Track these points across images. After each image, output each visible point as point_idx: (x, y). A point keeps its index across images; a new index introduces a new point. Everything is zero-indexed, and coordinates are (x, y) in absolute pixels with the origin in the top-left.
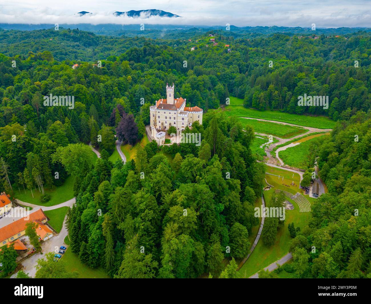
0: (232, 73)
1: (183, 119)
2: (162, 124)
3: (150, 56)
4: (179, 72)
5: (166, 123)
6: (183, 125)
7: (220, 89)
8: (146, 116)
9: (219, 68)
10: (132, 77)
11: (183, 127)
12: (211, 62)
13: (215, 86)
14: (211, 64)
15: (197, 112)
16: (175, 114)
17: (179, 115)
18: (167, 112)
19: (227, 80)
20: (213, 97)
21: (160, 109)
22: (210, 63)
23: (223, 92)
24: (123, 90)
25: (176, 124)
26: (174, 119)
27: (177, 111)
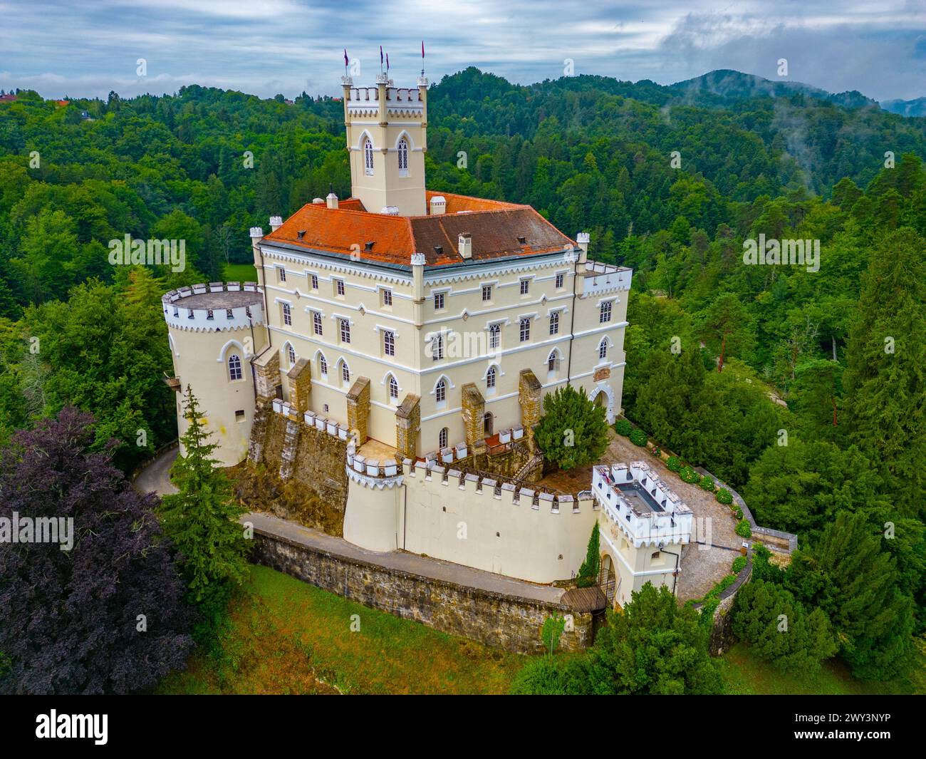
0: (165, 179)
5: (494, 380)
6: (603, 363)
9: (104, 163)
11: (600, 374)
17: (587, 286)
18: (512, 275)
25: (564, 366)
26: (554, 330)
27: (575, 258)
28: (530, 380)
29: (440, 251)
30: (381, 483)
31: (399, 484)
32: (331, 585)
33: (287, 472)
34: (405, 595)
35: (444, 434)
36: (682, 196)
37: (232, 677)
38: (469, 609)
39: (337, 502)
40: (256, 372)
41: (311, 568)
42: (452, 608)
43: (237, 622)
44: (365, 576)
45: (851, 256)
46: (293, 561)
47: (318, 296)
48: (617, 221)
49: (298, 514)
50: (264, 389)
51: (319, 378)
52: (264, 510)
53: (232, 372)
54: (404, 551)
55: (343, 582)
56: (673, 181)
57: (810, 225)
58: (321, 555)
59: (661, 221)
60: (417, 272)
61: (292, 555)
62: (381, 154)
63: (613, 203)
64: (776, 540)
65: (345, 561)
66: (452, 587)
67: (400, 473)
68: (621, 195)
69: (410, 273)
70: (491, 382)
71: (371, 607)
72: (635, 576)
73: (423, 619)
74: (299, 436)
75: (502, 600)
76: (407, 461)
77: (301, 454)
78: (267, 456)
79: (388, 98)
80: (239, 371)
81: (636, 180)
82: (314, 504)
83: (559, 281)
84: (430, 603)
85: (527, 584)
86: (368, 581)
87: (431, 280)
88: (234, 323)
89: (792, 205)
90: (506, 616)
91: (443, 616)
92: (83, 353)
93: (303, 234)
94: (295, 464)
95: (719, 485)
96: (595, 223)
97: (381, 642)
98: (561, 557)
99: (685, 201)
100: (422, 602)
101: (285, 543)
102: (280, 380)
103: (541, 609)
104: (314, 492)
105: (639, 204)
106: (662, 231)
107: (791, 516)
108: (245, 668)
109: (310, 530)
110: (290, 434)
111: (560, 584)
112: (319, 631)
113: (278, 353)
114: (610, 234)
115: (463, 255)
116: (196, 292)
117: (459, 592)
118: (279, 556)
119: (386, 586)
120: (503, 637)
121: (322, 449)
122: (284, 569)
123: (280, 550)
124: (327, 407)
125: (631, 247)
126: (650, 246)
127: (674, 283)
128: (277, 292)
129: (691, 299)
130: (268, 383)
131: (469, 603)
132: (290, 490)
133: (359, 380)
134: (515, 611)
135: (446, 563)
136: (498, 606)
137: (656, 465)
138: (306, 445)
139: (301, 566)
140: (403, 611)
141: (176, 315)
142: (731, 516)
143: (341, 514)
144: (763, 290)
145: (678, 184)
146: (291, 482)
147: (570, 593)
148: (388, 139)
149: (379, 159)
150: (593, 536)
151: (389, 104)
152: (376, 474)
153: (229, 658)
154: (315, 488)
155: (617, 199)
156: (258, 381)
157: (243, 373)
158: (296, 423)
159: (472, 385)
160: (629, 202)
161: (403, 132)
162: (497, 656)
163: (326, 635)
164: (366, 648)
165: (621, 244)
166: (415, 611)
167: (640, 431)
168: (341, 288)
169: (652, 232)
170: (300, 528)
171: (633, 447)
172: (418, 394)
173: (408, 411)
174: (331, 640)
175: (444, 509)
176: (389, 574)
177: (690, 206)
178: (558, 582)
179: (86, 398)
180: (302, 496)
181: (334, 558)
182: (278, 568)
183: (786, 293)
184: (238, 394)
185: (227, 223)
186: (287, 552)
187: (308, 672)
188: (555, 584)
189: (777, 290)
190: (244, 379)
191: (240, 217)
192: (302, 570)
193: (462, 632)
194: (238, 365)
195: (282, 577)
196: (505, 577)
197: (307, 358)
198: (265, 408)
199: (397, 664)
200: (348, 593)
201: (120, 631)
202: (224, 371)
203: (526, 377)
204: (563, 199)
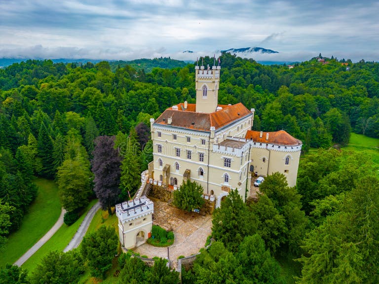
0: (354, 96)
1: (227, 163)
2: (167, 170)
3: (226, 67)
4: (266, 90)
5: (178, 168)
6: (226, 184)
7: (334, 116)
9: (332, 88)
10: (189, 90)
11: (225, 188)
12: (319, 80)
13: (324, 112)
14: (318, 83)
15: (282, 148)
16: (203, 142)
17: (215, 148)
18: (182, 134)
19: (347, 106)
20: (321, 129)
21: (163, 123)
22: (317, 81)
23: (340, 122)
24: (166, 104)
25: (205, 176)
26: (201, 160)
27: (208, 135)
28: (187, 174)
35: (162, 177)
151: (199, 75)
159: (169, 165)
161: (204, 84)
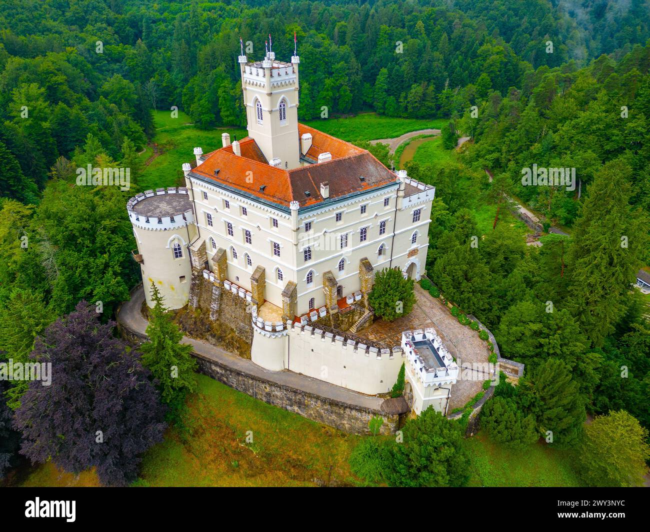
1: (417, 216)
2: (330, 280)
5: (344, 267)
6: (414, 246)
8: (107, 265)
9: (59, 33)
12: (22, 17)
14: (25, 23)
17: (404, 203)
18: (355, 204)
20: (120, 117)
21: (312, 202)
22: (20, 21)
25: (388, 252)
26: (382, 231)
27: (397, 187)
28: (366, 265)
29: (309, 195)
30: (274, 335)
31: (285, 334)
32: (245, 390)
33: (215, 316)
34: (289, 399)
35: (312, 302)
36: (486, 57)
37: (190, 439)
38: (327, 410)
39: (247, 338)
40: (191, 254)
41: (233, 380)
42: (318, 408)
43: (191, 408)
44: (265, 387)
45: (599, 120)
46: (222, 375)
47: (230, 213)
48: (437, 77)
49: (223, 343)
50: (197, 264)
51: (232, 261)
52: (202, 338)
53: (176, 253)
54: (288, 370)
55: (253, 389)
56: (481, 44)
57: (574, 93)
58: (239, 373)
59: (470, 76)
60: (294, 214)
61: (221, 371)
62: (268, 113)
63: (435, 64)
64: (511, 367)
65: (253, 378)
66: (318, 398)
67: (285, 328)
68: (441, 57)
69: (290, 213)
70: (341, 267)
71: (270, 404)
72: (424, 401)
73: (300, 412)
74: (221, 295)
75: (346, 407)
76: (289, 322)
77: (223, 306)
78: (201, 304)
79: (271, 76)
80: (180, 252)
81: (454, 42)
82: (232, 338)
83: (386, 202)
84: (305, 405)
85: (361, 395)
86: (268, 390)
87: (303, 216)
88: (175, 225)
89: (563, 75)
90: (349, 415)
91: (312, 412)
92: (79, 240)
93: (218, 172)
94: (220, 312)
95: (482, 327)
96: (421, 79)
97: (276, 426)
98: (382, 381)
99: (488, 61)
100: (300, 404)
101: (216, 364)
102: (207, 258)
103: (369, 413)
104: (232, 330)
105: (454, 64)
106: (470, 85)
107: (523, 351)
108: (197, 434)
109: (230, 354)
110: (215, 294)
111: (381, 396)
112: (239, 417)
113: (204, 242)
114: (432, 88)
115: (323, 196)
116: (148, 196)
117: (322, 401)
118: (213, 371)
119: (279, 394)
120: (347, 425)
121: (236, 305)
122: (217, 378)
123: (214, 367)
124: (238, 278)
125: (447, 98)
126: (460, 98)
127: (475, 129)
128: (202, 207)
129: (485, 145)
130: (199, 261)
131: (327, 407)
132: (217, 327)
133: (258, 267)
134: (354, 413)
135: (314, 380)
136: (344, 409)
137: (444, 311)
138: (226, 301)
139: (227, 378)
140: (289, 408)
141: (138, 219)
142: (486, 348)
143: (249, 345)
144: (535, 142)
145: (484, 47)
146: (218, 322)
147: (387, 402)
148: (272, 103)
149: (266, 116)
150: (401, 370)
151: (272, 80)
152: (271, 330)
153: (187, 428)
154: (233, 327)
155: (439, 60)
156: (193, 259)
157: (183, 253)
158: (218, 288)
159: (330, 272)
160: (447, 62)
161: (283, 96)
162: (343, 435)
163: (244, 420)
164: (268, 429)
165: (440, 95)
166: (296, 408)
167: (436, 288)
168: (244, 211)
169: (463, 86)
170: (225, 352)
171: (431, 298)
172: (296, 281)
173: (290, 293)
174: (247, 423)
175: (312, 350)
176: (280, 388)
177: (491, 65)
178: (380, 394)
179: (84, 269)
180: (225, 332)
181: (247, 376)
182: (213, 377)
183: (551, 146)
184: (181, 266)
185: (152, 79)
186: (218, 370)
187: (234, 440)
188: (378, 395)
189: (545, 143)
190: (184, 257)
191: (161, 75)
192: (227, 380)
193: (323, 421)
194: (179, 249)
195: (216, 383)
196: (349, 390)
197: (224, 248)
198: (198, 276)
199: (286, 438)
200: (256, 395)
201: (125, 426)
202: (171, 254)
203: (363, 263)
204: (398, 59)
